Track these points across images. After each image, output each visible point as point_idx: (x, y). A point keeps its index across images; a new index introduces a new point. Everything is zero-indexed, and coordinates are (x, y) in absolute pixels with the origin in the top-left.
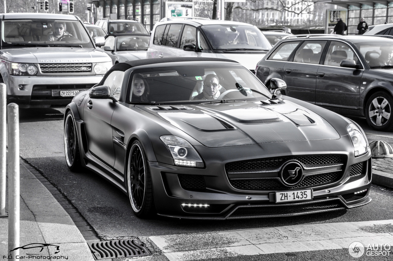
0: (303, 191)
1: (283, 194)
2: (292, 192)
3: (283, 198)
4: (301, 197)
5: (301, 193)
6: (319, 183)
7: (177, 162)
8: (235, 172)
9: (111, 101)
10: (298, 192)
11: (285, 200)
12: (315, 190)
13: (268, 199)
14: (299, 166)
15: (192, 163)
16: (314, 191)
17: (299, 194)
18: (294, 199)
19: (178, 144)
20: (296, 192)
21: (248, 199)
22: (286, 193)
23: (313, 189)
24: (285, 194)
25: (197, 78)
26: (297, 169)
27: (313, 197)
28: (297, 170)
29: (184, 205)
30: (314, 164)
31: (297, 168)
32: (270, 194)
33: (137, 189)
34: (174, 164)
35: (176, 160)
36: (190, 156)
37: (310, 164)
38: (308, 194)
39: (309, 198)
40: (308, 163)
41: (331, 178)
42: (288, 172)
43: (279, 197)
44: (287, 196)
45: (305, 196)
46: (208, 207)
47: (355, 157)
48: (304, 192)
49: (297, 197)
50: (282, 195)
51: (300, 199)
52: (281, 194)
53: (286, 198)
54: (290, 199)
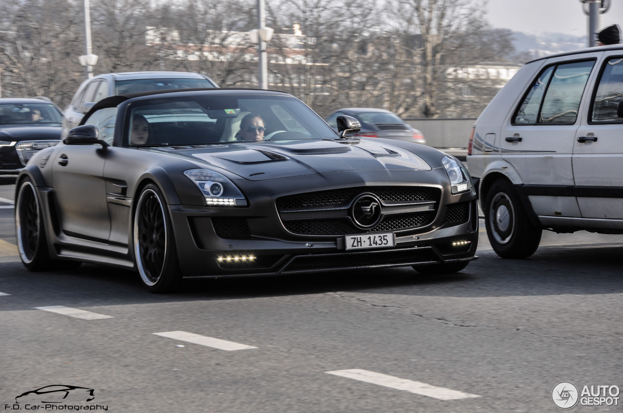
0: (382, 235)
1: (355, 238)
2: (368, 236)
3: (355, 244)
4: (380, 243)
5: (380, 238)
6: (404, 226)
7: (209, 201)
8: (290, 210)
9: (100, 147)
10: (375, 237)
11: (358, 246)
12: (398, 235)
13: (336, 247)
14: (376, 202)
15: (230, 202)
16: (397, 237)
17: (377, 239)
18: (371, 245)
19: (210, 178)
20: (372, 236)
21: (308, 246)
22: (359, 237)
23: (395, 233)
24: (357, 238)
25: (228, 111)
26: (373, 205)
27: (396, 244)
28: (374, 207)
29: (220, 259)
30: (396, 200)
31: (373, 203)
32: (338, 239)
33: (151, 254)
34: (206, 204)
35: (207, 199)
36: (227, 193)
37: (391, 200)
38: (389, 239)
39: (390, 244)
40: (388, 199)
41: (420, 220)
42: (361, 209)
43: (350, 242)
44: (361, 242)
45: (385, 242)
46: (255, 260)
47: (453, 194)
48: (384, 236)
49: (374, 243)
50: (353, 240)
51: (378, 246)
52: (352, 238)
53: (359, 243)
54: (366, 245)
